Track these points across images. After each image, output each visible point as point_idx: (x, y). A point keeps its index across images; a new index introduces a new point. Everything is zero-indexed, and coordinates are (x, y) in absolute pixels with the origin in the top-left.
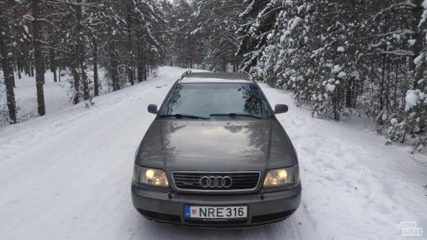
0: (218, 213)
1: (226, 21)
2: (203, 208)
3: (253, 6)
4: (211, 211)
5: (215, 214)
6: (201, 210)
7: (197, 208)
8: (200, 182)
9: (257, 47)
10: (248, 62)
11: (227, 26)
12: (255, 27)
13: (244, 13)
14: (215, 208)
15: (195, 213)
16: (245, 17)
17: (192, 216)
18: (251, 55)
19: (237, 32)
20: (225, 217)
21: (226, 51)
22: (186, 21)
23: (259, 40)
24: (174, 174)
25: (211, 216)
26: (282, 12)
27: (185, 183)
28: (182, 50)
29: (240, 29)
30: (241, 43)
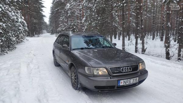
0: (130, 81)
5: (129, 82)
6: (124, 81)
8: (121, 71)
14: (129, 80)
15: (122, 83)
17: (121, 84)
20: (132, 83)
24: (110, 68)
25: (127, 84)
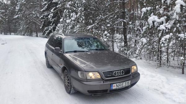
0: (122, 85)
1: (34, 13)
2: (117, 84)
3: (47, 7)
4: (120, 85)
6: (117, 85)
7: (115, 85)
8: (114, 74)
9: (51, 24)
10: (48, 31)
11: (34, 15)
12: (51, 16)
13: (43, 9)
14: (121, 83)
15: (115, 87)
16: (44, 11)
17: (114, 88)
18: (49, 28)
19: (40, 18)
20: (124, 86)
21: (32, 26)
22: (6, 12)
23: (52, 21)
24: (103, 72)
25: (120, 87)
26: (65, 10)
27: (108, 76)
28: (4, 26)
29: (42, 16)
30: (43, 23)
